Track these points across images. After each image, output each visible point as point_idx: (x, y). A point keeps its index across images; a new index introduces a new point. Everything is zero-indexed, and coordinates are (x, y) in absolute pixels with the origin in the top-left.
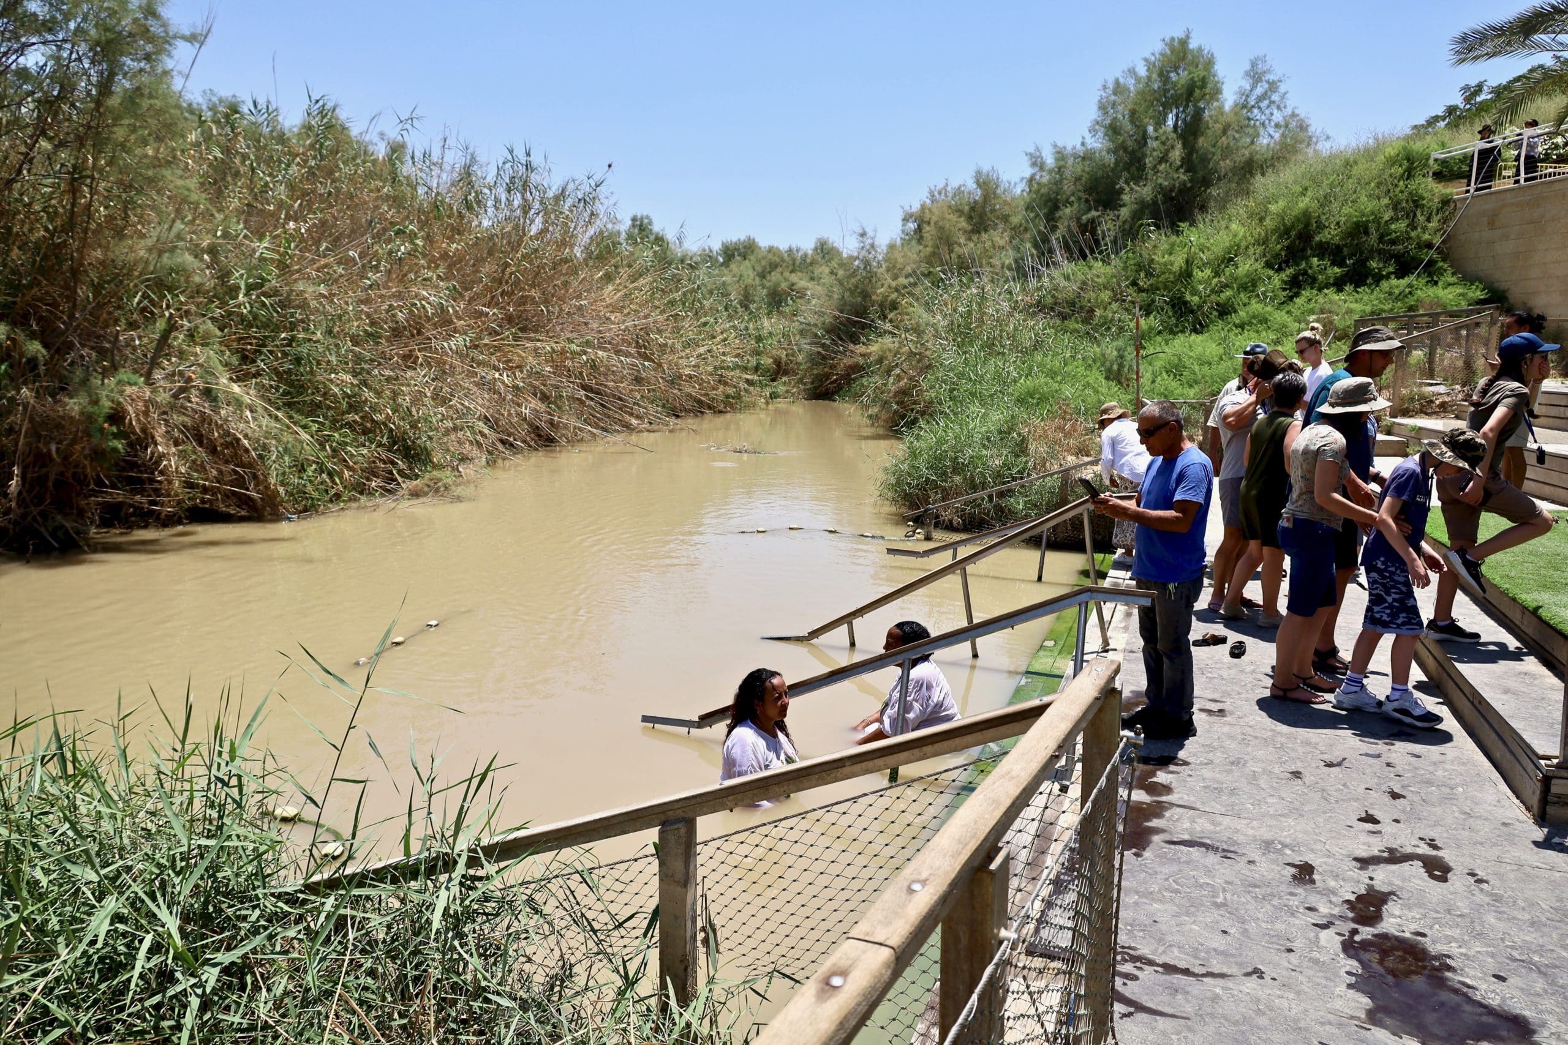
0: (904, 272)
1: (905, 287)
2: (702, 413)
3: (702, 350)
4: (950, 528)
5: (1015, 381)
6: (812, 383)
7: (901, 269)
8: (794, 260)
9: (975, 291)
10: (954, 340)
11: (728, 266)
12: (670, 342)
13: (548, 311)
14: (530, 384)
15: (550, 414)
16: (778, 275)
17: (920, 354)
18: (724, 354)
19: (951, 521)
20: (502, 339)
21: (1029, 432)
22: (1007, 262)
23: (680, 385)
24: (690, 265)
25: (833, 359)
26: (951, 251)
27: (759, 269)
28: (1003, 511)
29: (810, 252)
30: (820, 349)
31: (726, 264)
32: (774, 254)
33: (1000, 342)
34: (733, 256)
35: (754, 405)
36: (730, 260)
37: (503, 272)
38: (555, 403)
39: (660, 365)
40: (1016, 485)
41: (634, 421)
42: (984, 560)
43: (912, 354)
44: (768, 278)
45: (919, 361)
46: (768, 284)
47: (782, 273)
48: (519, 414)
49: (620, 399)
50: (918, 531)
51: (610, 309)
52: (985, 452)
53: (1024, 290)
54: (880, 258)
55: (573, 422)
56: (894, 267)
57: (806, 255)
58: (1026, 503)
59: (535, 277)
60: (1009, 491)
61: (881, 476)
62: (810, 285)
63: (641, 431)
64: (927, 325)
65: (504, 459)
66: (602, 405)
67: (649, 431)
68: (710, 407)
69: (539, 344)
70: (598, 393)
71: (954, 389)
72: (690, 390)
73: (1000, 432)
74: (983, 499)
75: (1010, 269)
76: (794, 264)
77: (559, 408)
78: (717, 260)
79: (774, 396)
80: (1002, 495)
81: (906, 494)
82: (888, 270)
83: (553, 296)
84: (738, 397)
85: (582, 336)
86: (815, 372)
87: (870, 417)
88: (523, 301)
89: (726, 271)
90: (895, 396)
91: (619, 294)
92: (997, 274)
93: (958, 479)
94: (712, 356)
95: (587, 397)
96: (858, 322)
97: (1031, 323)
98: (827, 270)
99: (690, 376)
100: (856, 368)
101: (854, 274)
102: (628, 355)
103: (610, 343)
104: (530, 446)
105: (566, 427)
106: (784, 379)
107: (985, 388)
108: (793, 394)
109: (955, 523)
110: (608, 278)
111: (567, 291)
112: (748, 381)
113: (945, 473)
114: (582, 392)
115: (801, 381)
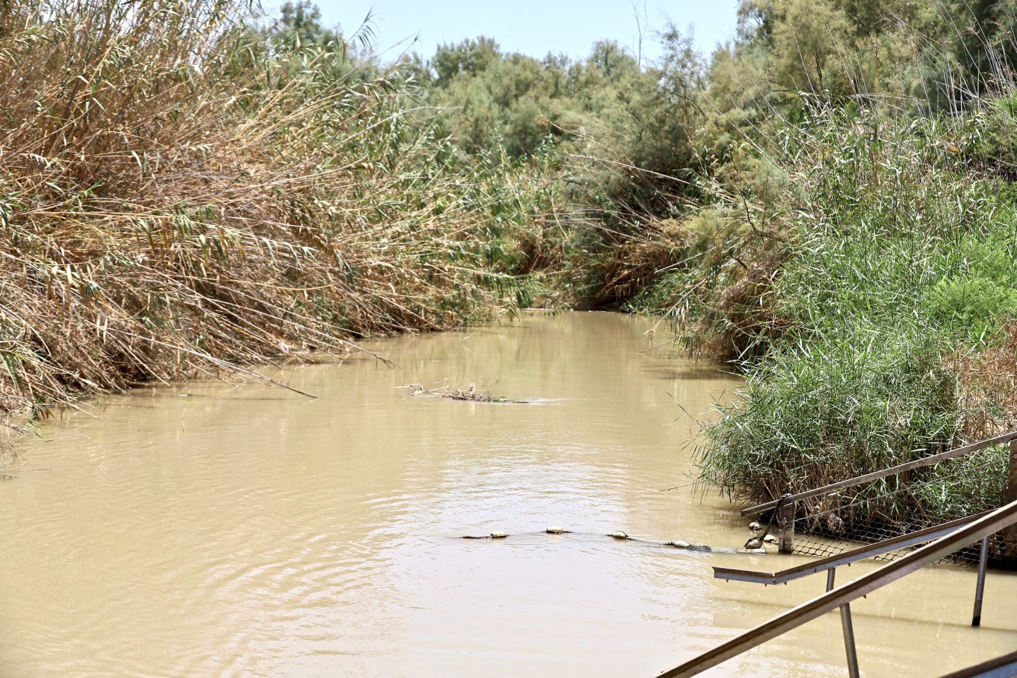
0: (742, 99)
1: (743, 124)
2: (400, 331)
3: (398, 226)
4: (823, 532)
5: (931, 283)
6: (587, 281)
7: (738, 94)
8: (557, 77)
9: (861, 130)
10: (827, 212)
11: (446, 87)
12: (347, 212)
13: (143, 160)
14: (110, 283)
15: (142, 333)
16: (531, 102)
17: (770, 235)
18: (437, 233)
19: (823, 520)
20: (66, 207)
21: (955, 370)
22: (915, 84)
23: (363, 284)
24: (383, 84)
25: (623, 242)
26: (820, 66)
27: (498, 90)
28: (912, 505)
29: (584, 64)
30: (602, 225)
31: (443, 82)
32: (524, 67)
33: (906, 217)
34: (455, 69)
35: (489, 319)
36: (449, 76)
37: (72, 96)
38: (151, 314)
39: (330, 251)
40: (935, 460)
41: (284, 346)
42: (882, 589)
43: (756, 235)
44: (514, 105)
45: (769, 247)
46: (513, 116)
47: (537, 98)
48: (90, 333)
49: (261, 307)
50: (769, 537)
51: (249, 156)
52: (880, 403)
53: (944, 129)
54: (702, 74)
55: (182, 346)
56: (725, 89)
57: (578, 68)
58: (951, 490)
59: (124, 106)
60: (924, 469)
61: (704, 441)
62: (584, 118)
63: (295, 362)
64: (781, 186)
65: (63, 409)
66: (230, 317)
67: (309, 362)
68: (412, 321)
69: (128, 216)
70: (224, 297)
71: (828, 295)
72: (379, 293)
73: (907, 370)
74: (879, 484)
75: (919, 94)
76: (556, 85)
77: (159, 322)
78: (428, 76)
79: (523, 302)
80: (910, 476)
81: (748, 475)
82: (715, 95)
83: (152, 136)
84: (461, 305)
85: (201, 202)
86: (594, 263)
87: (687, 340)
88: (101, 144)
89: (443, 95)
90: (728, 306)
91: (264, 132)
92: (898, 103)
93: (836, 448)
94: (417, 237)
95: (206, 304)
96: (665, 180)
97: (955, 186)
98: (613, 94)
99: (380, 270)
100: (662, 258)
101: (657, 101)
102: (275, 233)
103: (246, 214)
104: (107, 387)
105: (169, 354)
106: (540, 274)
107: (881, 296)
108: (554, 301)
109: (831, 525)
110: (246, 105)
111: (177, 127)
112: (478, 280)
113: (812, 439)
114: (198, 297)
115: (568, 278)
